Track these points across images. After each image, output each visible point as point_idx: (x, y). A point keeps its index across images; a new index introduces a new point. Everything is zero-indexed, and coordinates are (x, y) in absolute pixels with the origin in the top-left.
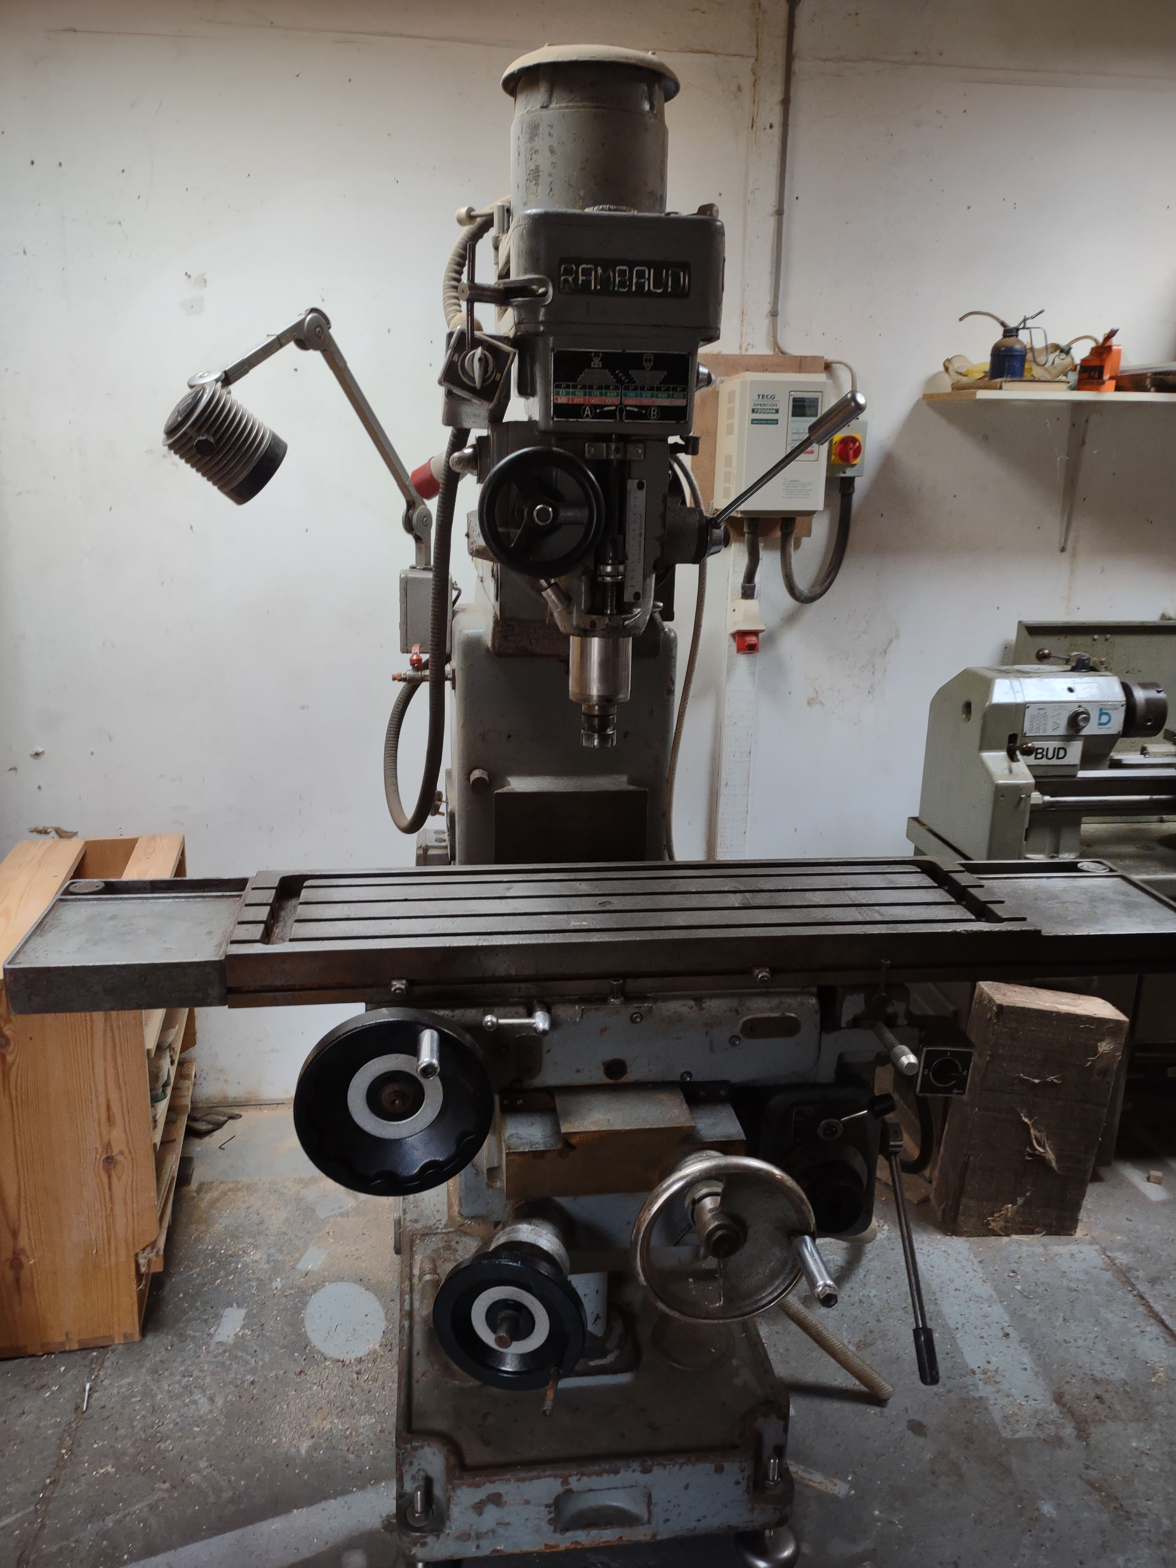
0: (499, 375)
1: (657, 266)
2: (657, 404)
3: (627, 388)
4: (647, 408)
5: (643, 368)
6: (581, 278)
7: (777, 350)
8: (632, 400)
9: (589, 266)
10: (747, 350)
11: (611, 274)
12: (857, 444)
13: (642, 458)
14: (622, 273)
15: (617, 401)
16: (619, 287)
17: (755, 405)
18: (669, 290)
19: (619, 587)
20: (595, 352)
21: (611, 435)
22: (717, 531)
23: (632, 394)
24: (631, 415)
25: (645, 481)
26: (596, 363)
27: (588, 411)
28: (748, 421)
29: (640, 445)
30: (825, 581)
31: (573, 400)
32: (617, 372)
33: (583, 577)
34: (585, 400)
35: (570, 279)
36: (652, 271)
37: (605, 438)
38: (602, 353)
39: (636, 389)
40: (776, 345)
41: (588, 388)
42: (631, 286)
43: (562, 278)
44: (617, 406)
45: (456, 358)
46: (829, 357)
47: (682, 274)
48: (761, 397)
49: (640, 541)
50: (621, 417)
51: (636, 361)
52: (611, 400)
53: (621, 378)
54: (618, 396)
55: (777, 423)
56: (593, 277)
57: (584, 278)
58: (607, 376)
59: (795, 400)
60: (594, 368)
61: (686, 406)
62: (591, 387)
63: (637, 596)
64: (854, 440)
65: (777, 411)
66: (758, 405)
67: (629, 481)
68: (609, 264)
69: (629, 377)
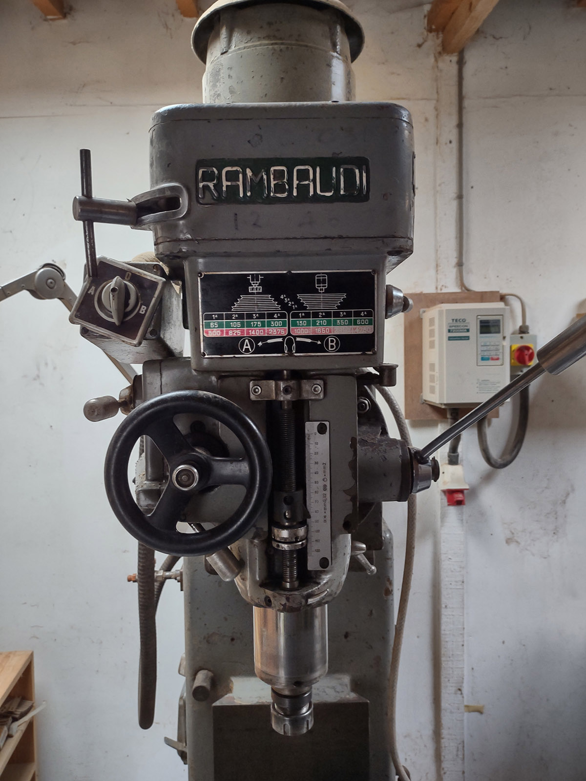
0: (144, 308)
1: (325, 164)
2: (336, 333)
3: (296, 316)
4: (322, 338)
5: (316, 291)
6: (225, 183)
7: (463, 289)
8: (303, 330)
9: (235, 169)
10: (441, 290)
11: (265, 177)
12: (531, 351)
13: (322, 396)
14: (279, 175)
15: (283, 332)
16: (275, 192)
17: (450, 327)
18: (342, 192)
19: (302, 555)
20: (252, 275)
21: (281, 371)
22: (423, 467)
23: (301, 322)
24: (302, 347)
25: (327, 423)
26: (255, 287)
27: (247, 345)
28: (445, 338)
29: (319, 382)
30: (513, 451)
31: (227, 333)
32: (282, 297)
33: (256, 541)
34: (242, 332)
35: (211, 185)
36: (318, 169)
37: (273, 375)
38: (262, 275)
39: (307, 315)
40: (462, 285)
41: (245, 317)
42: (290, 191)
43: (201, 185)
44: (284, 337)
45: (91, 291)
46: (504, 291)
47: (357, 171)
48: (454, 321)
49: (325, 495)
50: (290, 350)
51: (307, 284)
52: (276, 330)
53: (288, 303)
54: (284, 325)
55: (468, 339)
56: (240, 183)
57: (229, 183)
58: (270, 303)
59: (481, 322)
60: (253, 294)
61: (373, 334)
62: (250, 316)
63: (324, 563)
64: (528, 348)
65: (468, 330)
66: (453, 326)
67: (307, 424)
68: (260, 165)
69: (297, 302)
